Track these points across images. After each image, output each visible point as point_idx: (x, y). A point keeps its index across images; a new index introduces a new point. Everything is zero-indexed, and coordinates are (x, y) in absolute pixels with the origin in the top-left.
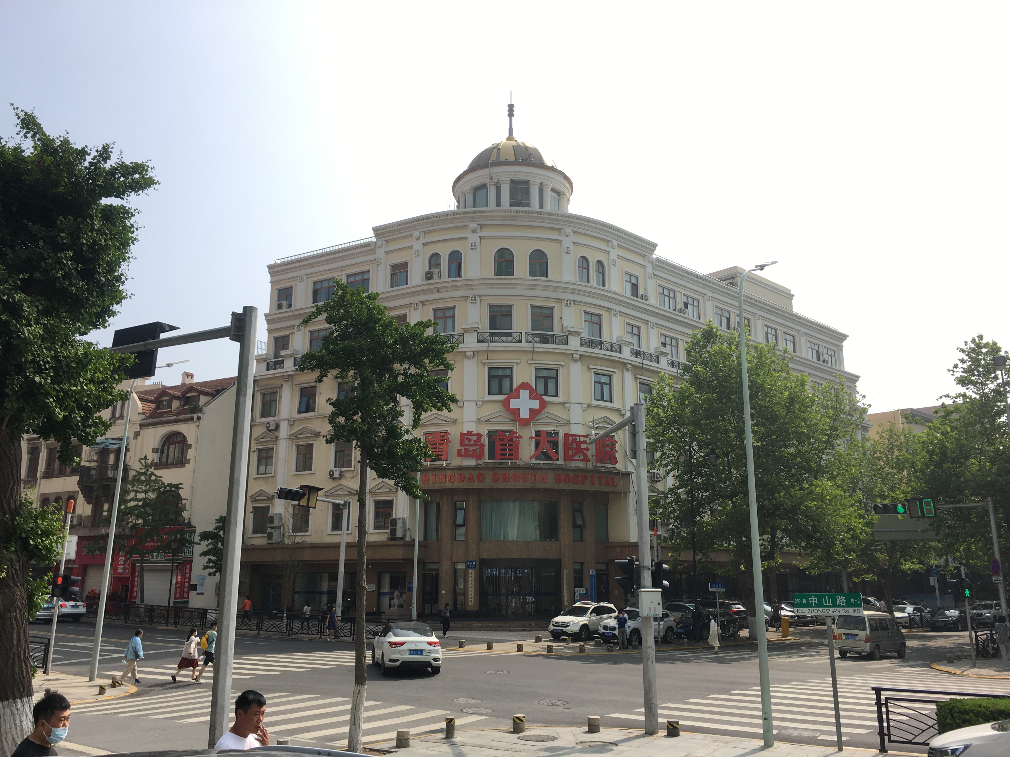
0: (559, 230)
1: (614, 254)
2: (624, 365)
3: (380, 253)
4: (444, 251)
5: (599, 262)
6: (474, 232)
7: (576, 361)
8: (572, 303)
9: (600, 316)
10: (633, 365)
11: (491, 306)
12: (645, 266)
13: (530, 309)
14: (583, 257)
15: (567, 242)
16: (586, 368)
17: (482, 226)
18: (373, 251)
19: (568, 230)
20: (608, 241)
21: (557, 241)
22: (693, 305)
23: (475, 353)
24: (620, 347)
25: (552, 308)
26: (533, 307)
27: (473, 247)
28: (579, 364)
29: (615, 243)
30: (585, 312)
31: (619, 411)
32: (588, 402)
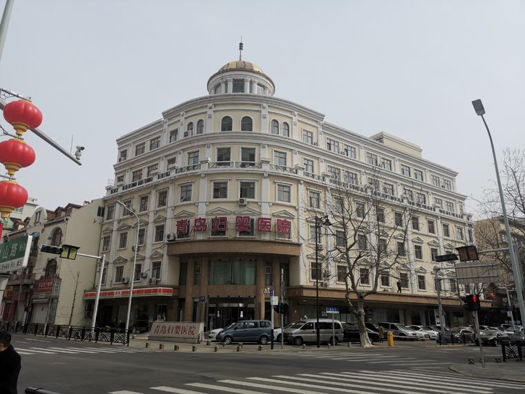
0: (260, 105)
1: (295, 119)
2: (298, 181)
3: (166, 126)
4: (195, 121)
5: (285, 123)
6: (210, 108)
7: (265, 178)
8: (266, 146)
9: (285, 153)
10: (304, 182)
11: (219, 149)
12: (317, 128)
13: (241, 149)
14: (274, 120)
15: (264, 112)
16: (272, 182)
17: (215, 105)
18: (162, 126)
19: (265, 105)
20: (291, 112)
21: (258, 111)
22: (351, 151)
23: (207, 175)
24: (296, 170)
25: (254, 149)
26: (242, 148)
27: (210, 117)
28: (268, 180)
29: (296, 113)
30: (275, 151)
31: (295, 207)
32: (273, 202)
